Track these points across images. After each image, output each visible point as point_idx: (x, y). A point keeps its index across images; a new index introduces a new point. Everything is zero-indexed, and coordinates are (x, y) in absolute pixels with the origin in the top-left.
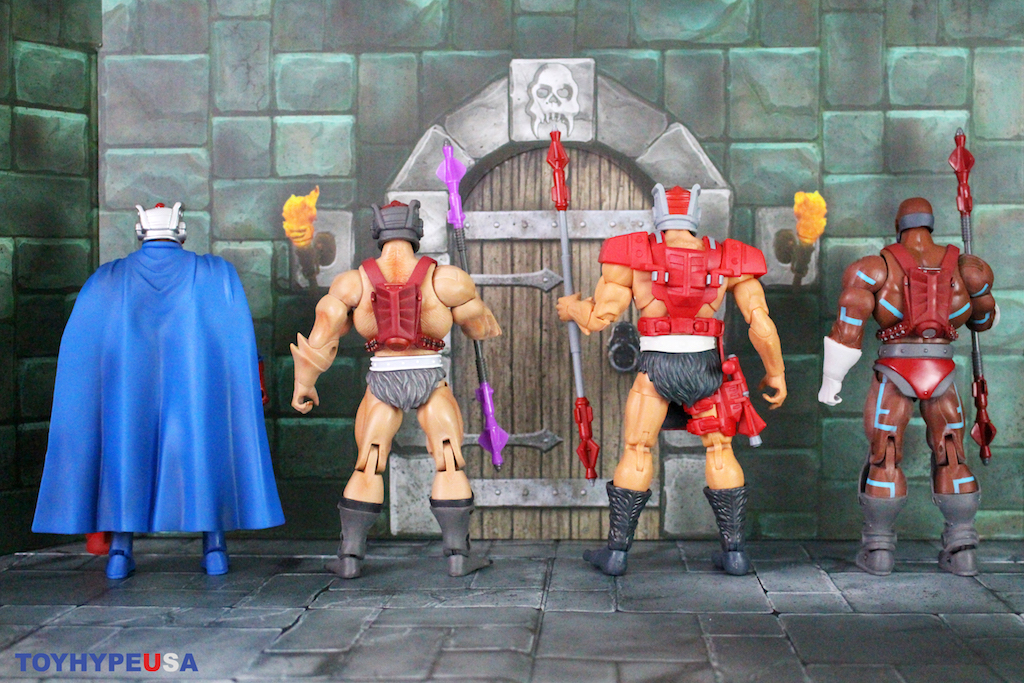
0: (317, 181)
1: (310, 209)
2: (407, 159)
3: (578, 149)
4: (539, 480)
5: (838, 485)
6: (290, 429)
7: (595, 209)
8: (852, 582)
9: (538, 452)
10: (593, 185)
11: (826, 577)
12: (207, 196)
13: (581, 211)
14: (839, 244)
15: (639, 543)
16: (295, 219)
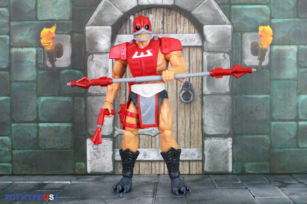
0: (55, 22)
1: (52, 34)
2: (94, 13)
3: (167, 8)
4: (151, 149)
5: (278, 150)
6: (44, 128)
7: (174, 33)
8: (291, 192)
9: (150, 137)
10: (173, 23)
11: (279, 190)
12: (8, 28)
13: (168, 34)
14: (278, 48)
15: (193, 176)
16: (46, 38)
